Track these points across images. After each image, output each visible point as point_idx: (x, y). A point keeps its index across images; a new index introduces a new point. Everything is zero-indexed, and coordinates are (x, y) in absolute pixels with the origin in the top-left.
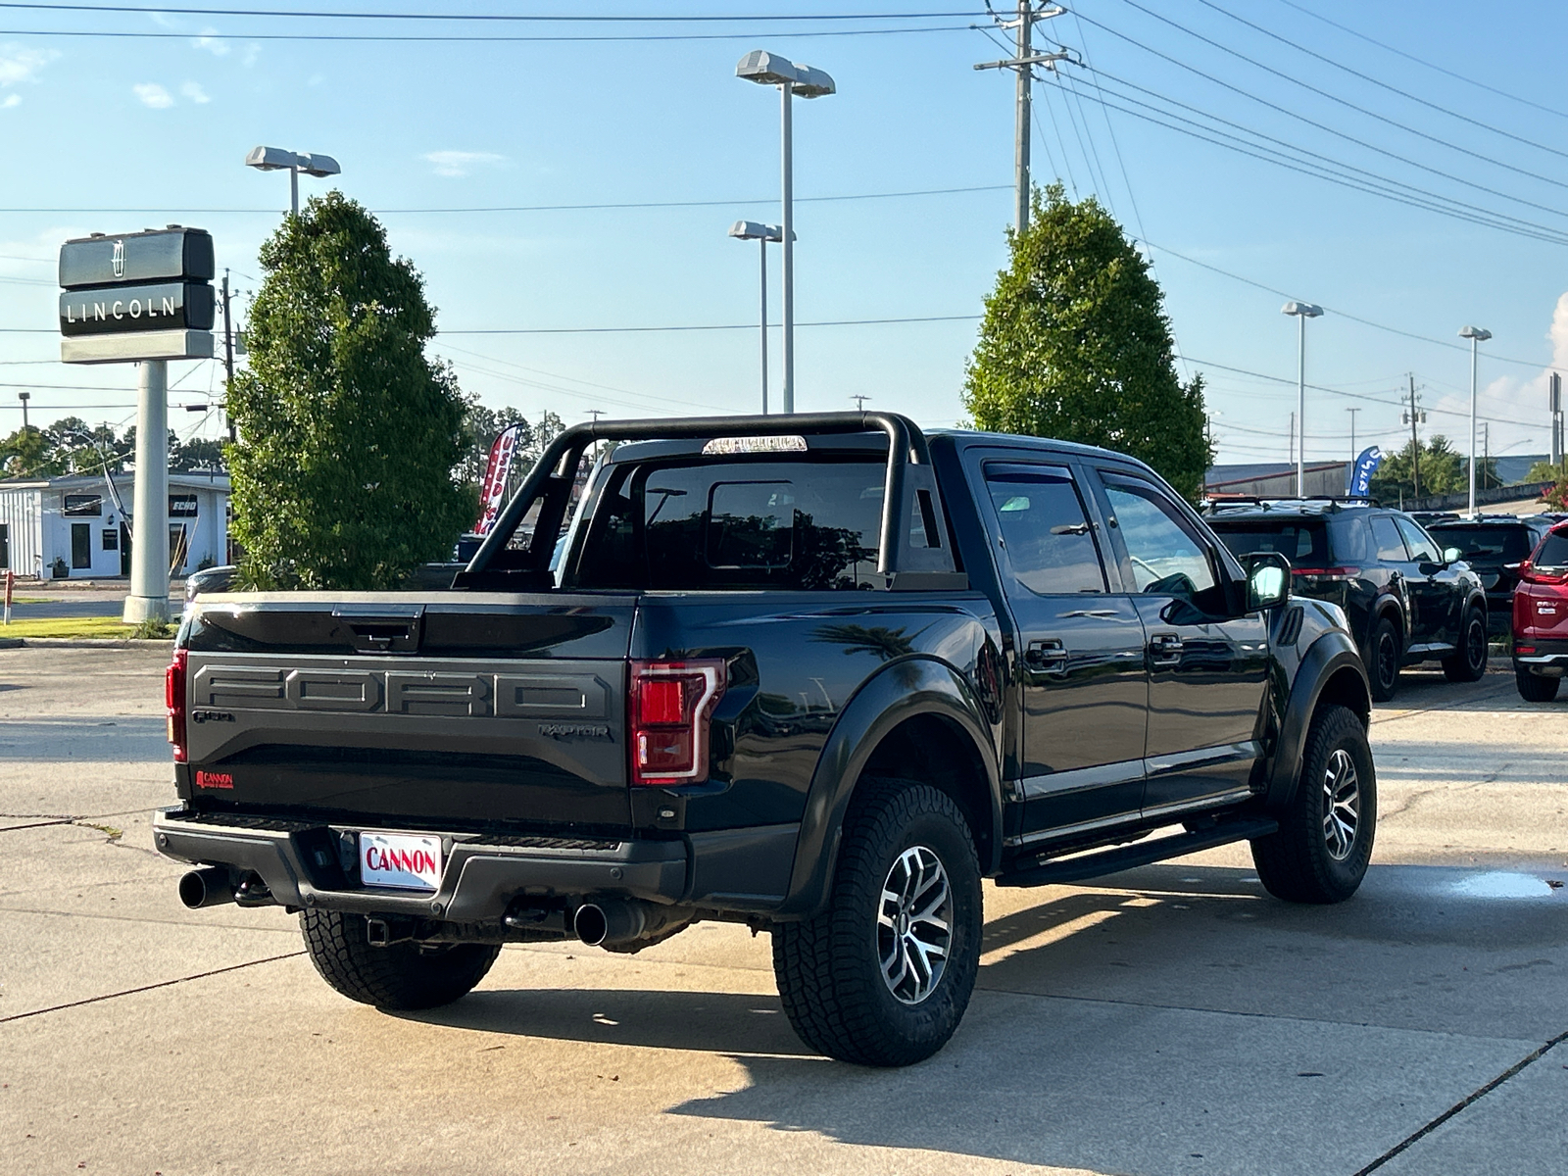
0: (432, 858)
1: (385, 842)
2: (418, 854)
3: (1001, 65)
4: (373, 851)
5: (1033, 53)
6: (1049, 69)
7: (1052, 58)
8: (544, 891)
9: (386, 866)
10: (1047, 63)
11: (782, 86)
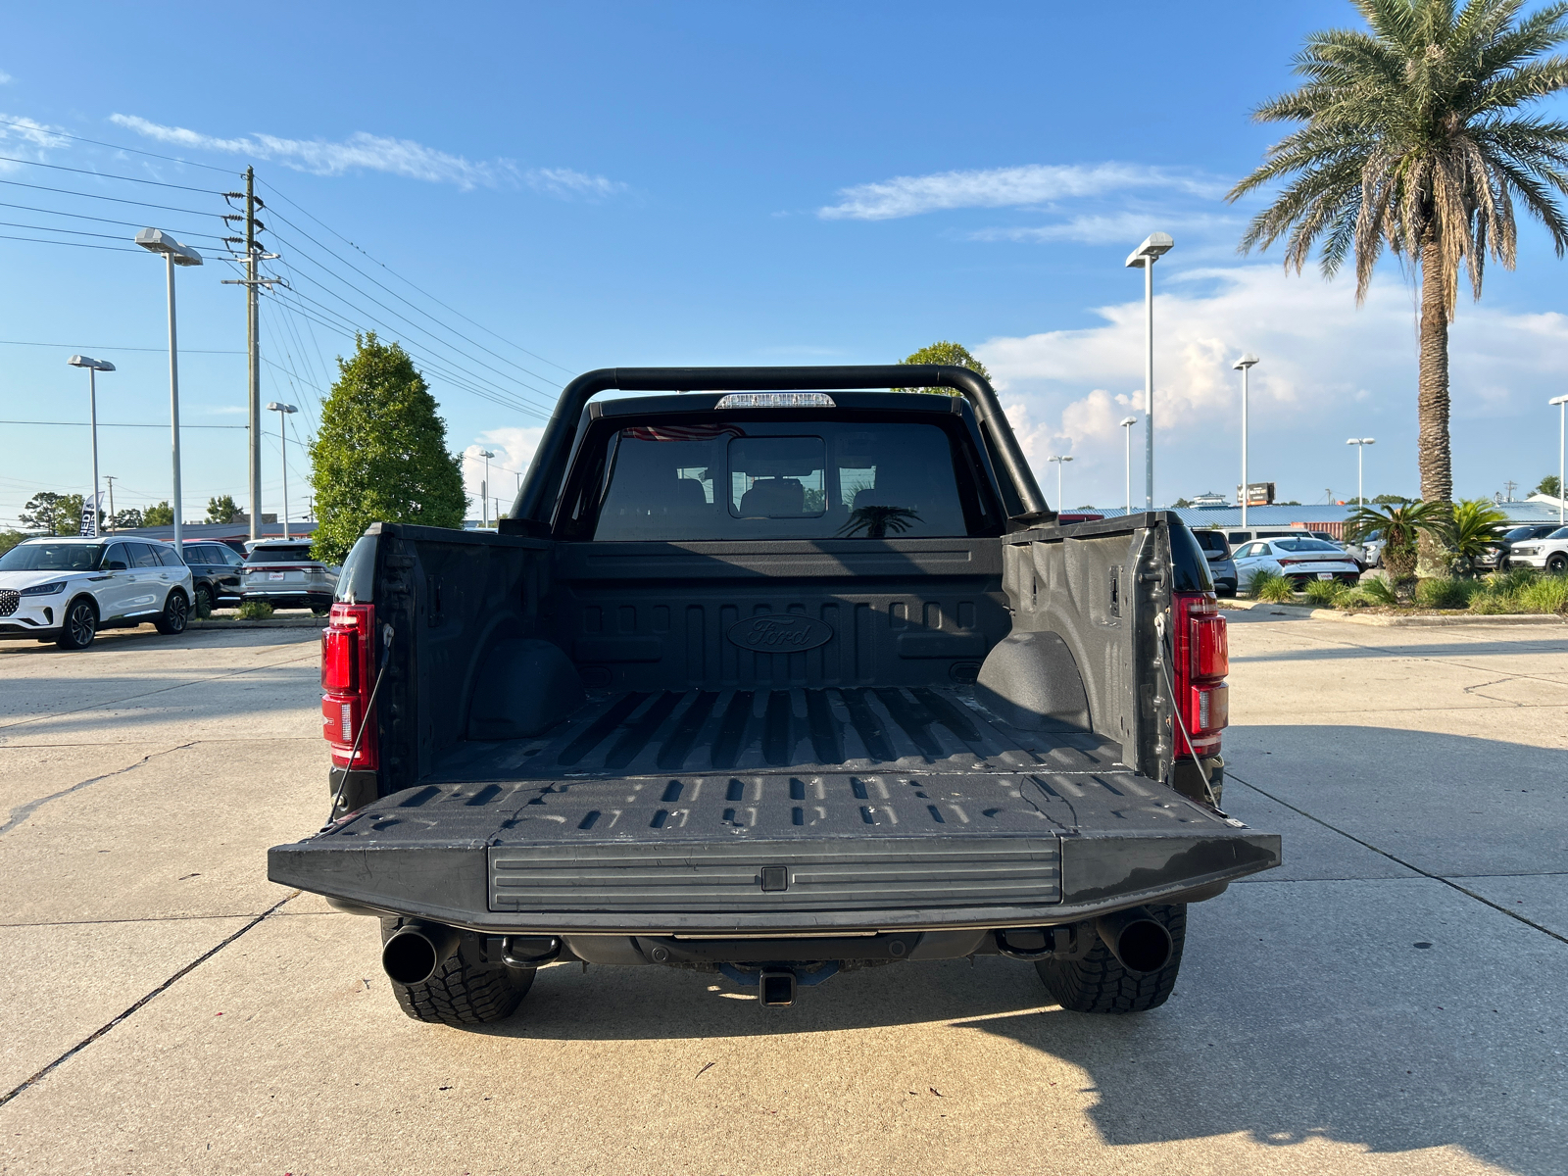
3: (239, 282)
5: (259, 278)
6: (268, 288)
7: (271, 282)
10: (267, 285)
11: (167, 255)
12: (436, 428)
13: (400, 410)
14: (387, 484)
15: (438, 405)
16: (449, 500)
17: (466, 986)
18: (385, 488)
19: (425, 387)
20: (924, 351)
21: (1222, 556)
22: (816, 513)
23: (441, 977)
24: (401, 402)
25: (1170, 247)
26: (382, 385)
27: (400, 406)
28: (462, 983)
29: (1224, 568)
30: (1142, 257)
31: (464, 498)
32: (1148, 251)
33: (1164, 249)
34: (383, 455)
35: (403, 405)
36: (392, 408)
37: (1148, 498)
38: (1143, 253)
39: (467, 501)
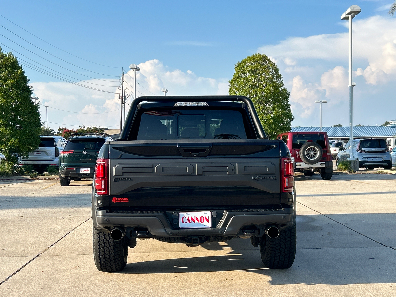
0: (208, 218)
1: (189, 214)
2: (202, 218)
4: (184, 217)
8: (250, 224)
9: (189, 222)
12: (29, 91)
13: (13, 83)
14: (7, 116)
15: (29, 80)
16: (34, 124)
17: (115, 258)
18: (6, 118)
19: (23, 72)
20: (249, 57)
21: (385, 150)
22: (203, 137)
23: (109, 255)
24: (14, 79)
25: (359, 12)
26: (5, 71)
27: (13, 81)
28: (114, 256)
29: (386, 156)
30: (347, 16)
31: (40, 123)
32: (350, 13)
33: (357, 13)
34: (5, 103)
35: (14, 80)
36: (9, 82)
37: (351, 124)
38: (348, 14)
39: (41, 124)
